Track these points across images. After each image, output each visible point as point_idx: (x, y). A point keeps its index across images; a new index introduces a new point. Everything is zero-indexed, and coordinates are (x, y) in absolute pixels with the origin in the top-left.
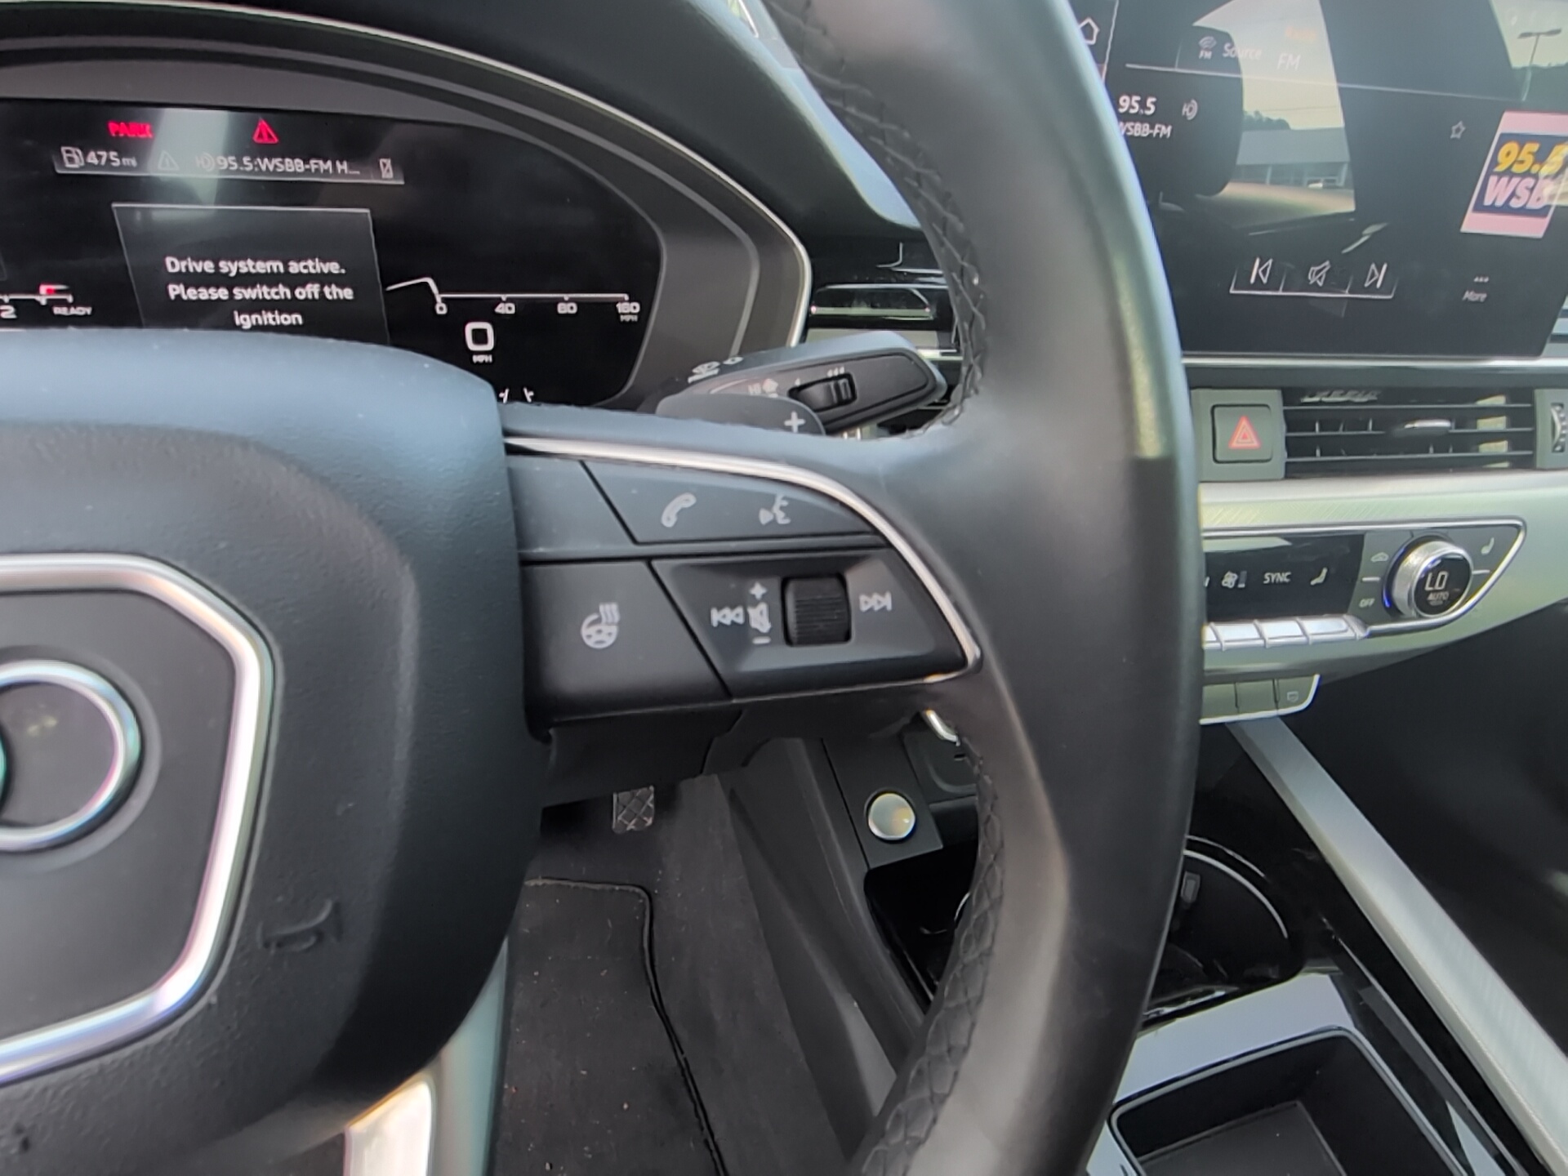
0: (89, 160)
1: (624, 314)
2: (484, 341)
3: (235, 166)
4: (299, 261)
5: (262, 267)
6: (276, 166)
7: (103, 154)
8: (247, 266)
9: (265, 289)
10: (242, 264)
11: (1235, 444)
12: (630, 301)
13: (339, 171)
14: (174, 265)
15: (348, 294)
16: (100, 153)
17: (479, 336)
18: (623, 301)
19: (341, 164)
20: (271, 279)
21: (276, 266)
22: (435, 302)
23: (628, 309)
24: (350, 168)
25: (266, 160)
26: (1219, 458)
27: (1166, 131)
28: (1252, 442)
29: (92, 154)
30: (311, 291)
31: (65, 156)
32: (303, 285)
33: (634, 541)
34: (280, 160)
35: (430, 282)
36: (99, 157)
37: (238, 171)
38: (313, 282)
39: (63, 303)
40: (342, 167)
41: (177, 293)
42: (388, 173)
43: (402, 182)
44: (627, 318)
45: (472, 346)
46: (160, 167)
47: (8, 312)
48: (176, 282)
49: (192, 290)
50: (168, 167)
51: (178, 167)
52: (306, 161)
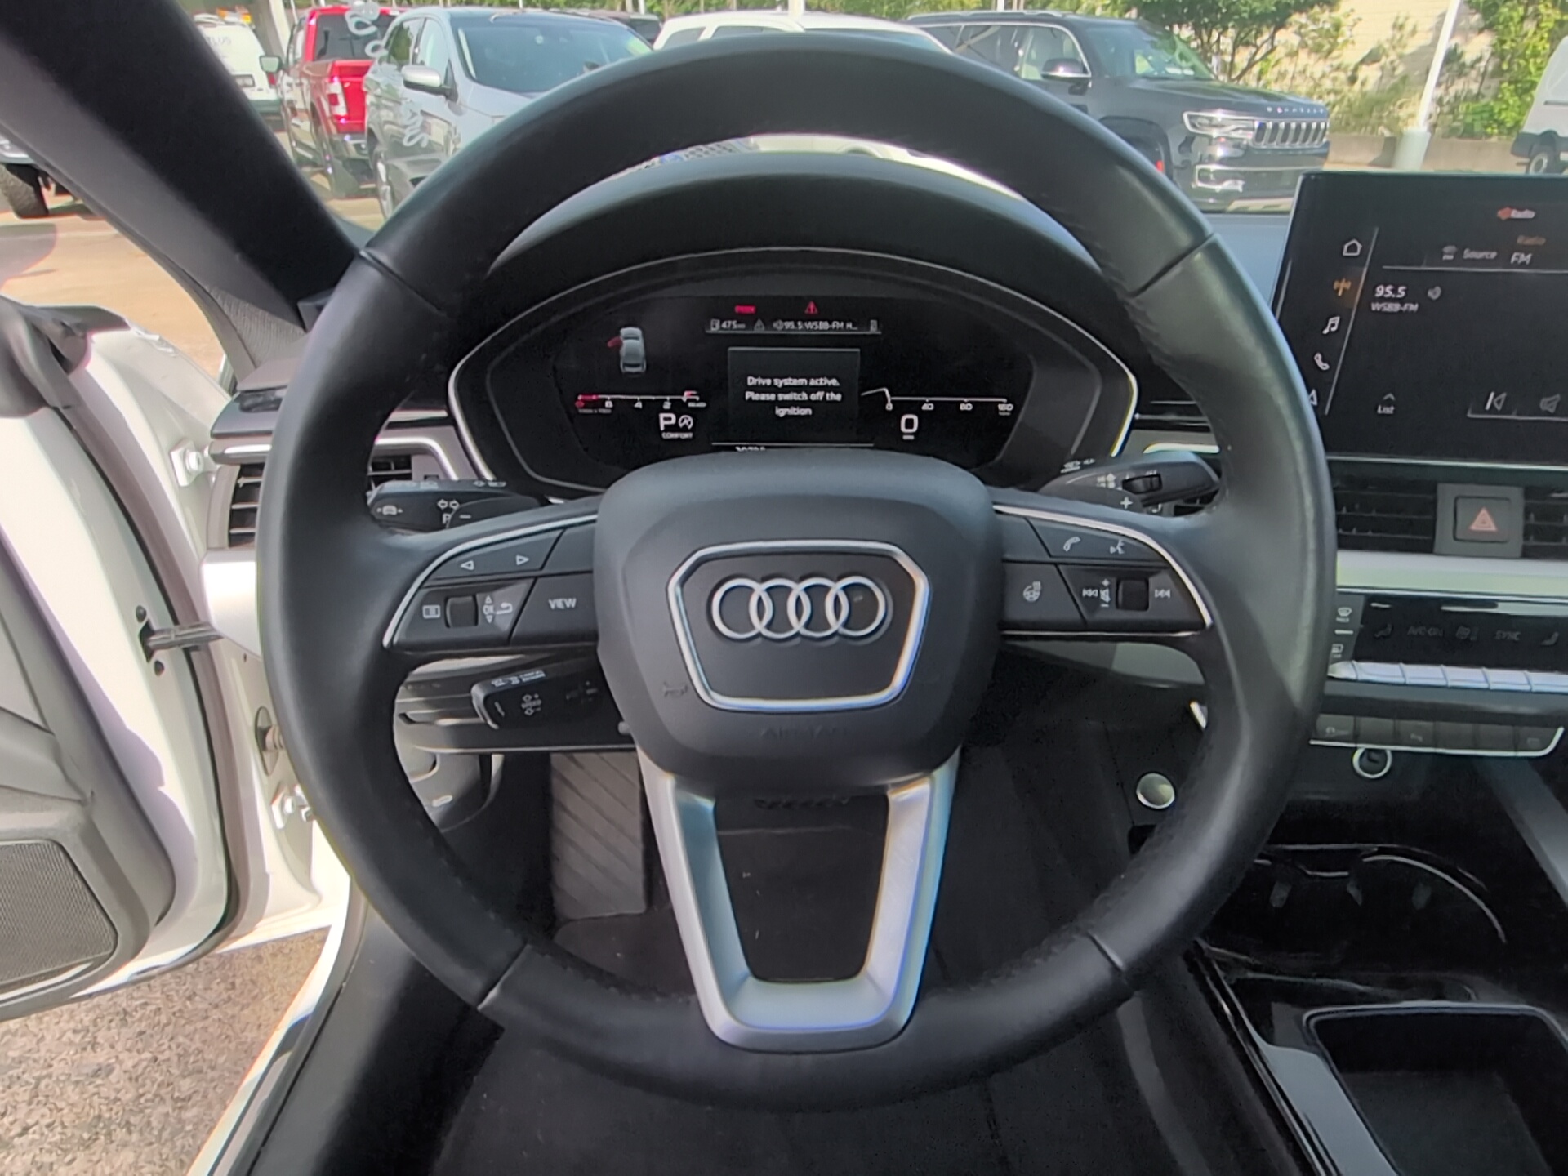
0: (723, 326)
1: (1001, 411)
2: (912, 427)
3: (793, 327)
4: (815, 378)
5: (796, 382)
6: (814, 326)
7: (730, 322)
8: (788, 382)
9: (795, 394)
10: (785, 380)
11: (1474, 527)
12: (1007, 403)
13: (847, 328)
14: (752, 381)
15: (838, 397)
16: (728, 321)
17: (909, 424)
18: (1002, 403)
19: (849, 324)
20: (798, 389)
21: (802, 381)
22: (886, 402)
23: (1005, 408)
24: (853, 326)
25: (810, 323)
26: (1458, 537)
27: (1414, 307)
28: (1490, 527)
29: (725, 322)
30: (819, 395)
31: (712, 323)
32: (815, 392)
33: (1050, 555)
34: (817, 323)
35: (886, 390)
36: (727, 324)
37: (794, 330)
38: (821, 390)
39: (694, 401)
40: (849, 326)
41: (750, 396)
42: (873, 328)
43: (880, 333)
44: (1003, 414)
45: (903, 429)
46: (755, 328)
47: (667, 406)
48: (751, 390)
49: (757, 395)
50: (759, 328)
51: (763, 328)
52: (830, 323)
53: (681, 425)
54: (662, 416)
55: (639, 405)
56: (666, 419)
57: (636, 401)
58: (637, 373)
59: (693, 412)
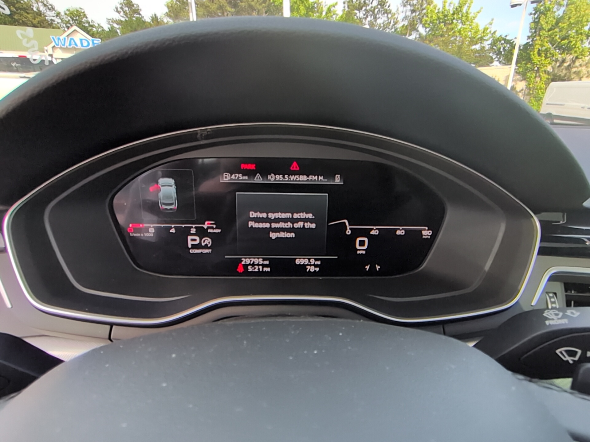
0: (232, 177)
1: (424, 235)
2: (364, 245)
3: (282, 179)
4: (297, 213)
5: (284, 216)
6: (296, 178)
7: (237, 175)
8: (278, 215)
9: (283, 224)
10: (276, 214)
12: (428, 230)
13: (320, 180)
14: (253, 214)
15: (313, 226)
16: (236, 175)
17: (362, 243)
18: (425, 230)
19: (321, 177)
20: (285, 220)
21: (289, 215)
22: (346, 229)
23: (427, 233)
24: (324, 178)
25: (293, 176)
29: (233, 175)
30: (300, 225)
31: (224, 176)
32: (297, 222)
34: (299, 176)
35: (346, 221)
36: (236, 176)
37: (283, 181)
38: (301, 221)
39: (212, 228)
40: (321, 178)
41: (251, 225)
42: (338, 180)
43: (342, 183)
44: (425, 237)
45: (358, 247)
46: (255, 179)
47: (193, 231)
48: (252, 221)
49: (257, 224)
50: (258, 179)
51: (261, 179)
52: (308, 176)
53: (203, 244)
54: (190, 238)
55: (173, 231)
56: (192, 240)
57: (171, 228)
58: (171, 209)
59: (212, 236)
